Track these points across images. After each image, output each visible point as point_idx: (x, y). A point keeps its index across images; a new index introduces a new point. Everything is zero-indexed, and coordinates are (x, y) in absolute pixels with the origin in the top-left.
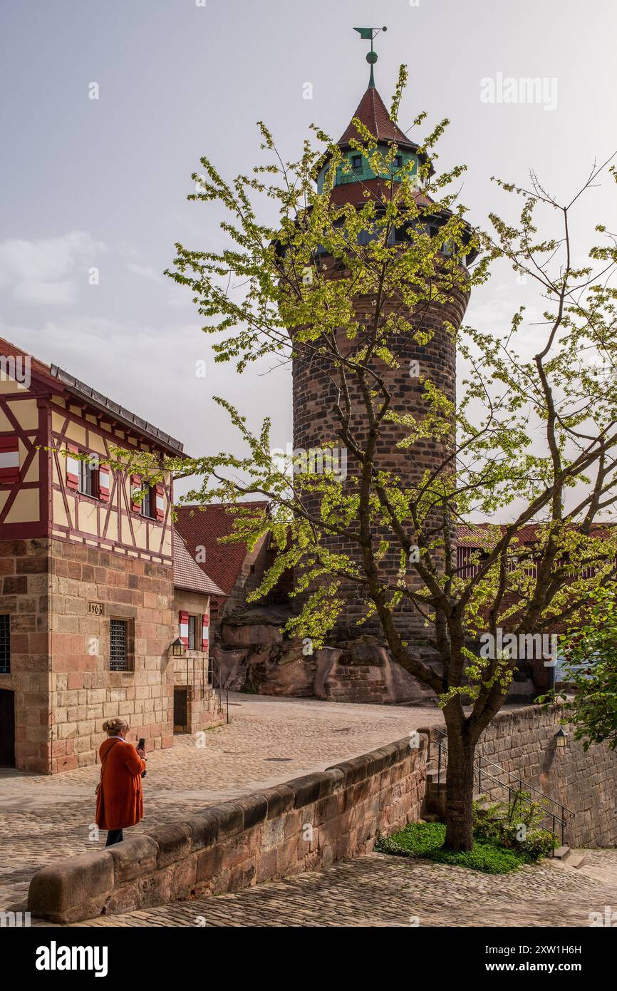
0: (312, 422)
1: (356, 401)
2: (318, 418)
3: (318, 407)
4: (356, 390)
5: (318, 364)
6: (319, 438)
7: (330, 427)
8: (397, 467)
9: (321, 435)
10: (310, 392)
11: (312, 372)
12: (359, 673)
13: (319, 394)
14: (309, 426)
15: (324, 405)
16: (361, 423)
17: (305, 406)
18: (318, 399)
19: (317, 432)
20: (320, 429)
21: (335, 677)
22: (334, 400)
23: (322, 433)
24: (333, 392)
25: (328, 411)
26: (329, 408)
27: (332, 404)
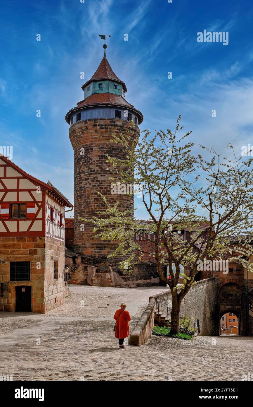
0: (83, 182)
1: (100, 175)
2: (85, 180)
3: (86, 176)
4: (100, 171)
5: (86, 160)
6: (86, 188)
7: (90, 184)
8: (114, 200)
9: (87, 187)
10: (82, 170)
11: (83, 163)
12: (103, 276)
13: (86, 171)
14: (82, 183)
15: (88, 176)
16: (102, 183)
17: (80, 176)
18: (86, 173)
19: (85, 185)
20: (86, 184)
21: (95, 277)
22: (92, 174)
23: (87, 186)
24: (91, 171)
25: (90, 178)
26: (90, 177)
27: (91, 175)
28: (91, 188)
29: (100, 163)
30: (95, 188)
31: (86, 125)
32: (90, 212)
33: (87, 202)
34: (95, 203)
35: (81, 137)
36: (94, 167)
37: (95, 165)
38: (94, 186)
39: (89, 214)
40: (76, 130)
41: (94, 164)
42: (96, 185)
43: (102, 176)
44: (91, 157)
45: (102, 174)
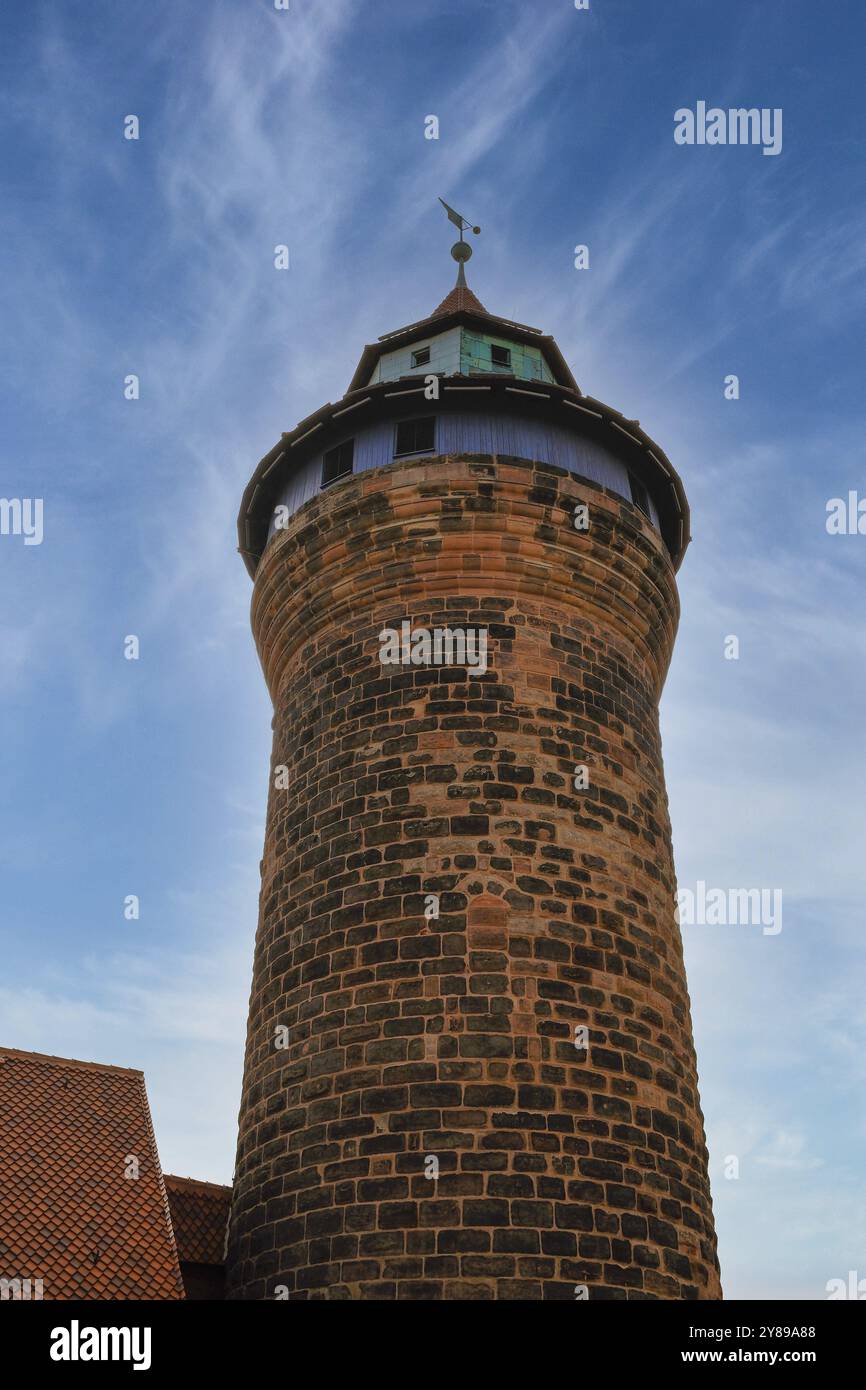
0: (432, 842)
1: (569, 814)
2: (455, 832)
3: (460, 802)
6: (461, 887)
7: (501, 865)
9: (469, 880)
10: (428, 758)
11: (430, 709)
13: (461, 769)
14: (420, 850)
15: (481, 801)
17: (402, 797)
18: (458, 783)
19: (453, 870)
20: (467, 863)
22: (511, 795)
23: (473, 876)
24: (507, 773)
25: (493, 820)
26: (496, 811)
27: (505, 804)
28: (511, 897)
29: (565, 733)
30: (538, 898)
31: (485, 478)
32: (508, 1103)
33: (477, 1005)
34: (548, 1029)
35: (433, 548)
36: (524, 748)
37: (535, 740)
38: (536, 886)
39: (498, 1121)
40: (392, 503)
41: (529, 730)
42: (550, 880)
43: (581, 823)
44: (500, 682)
45: (585, 814)
